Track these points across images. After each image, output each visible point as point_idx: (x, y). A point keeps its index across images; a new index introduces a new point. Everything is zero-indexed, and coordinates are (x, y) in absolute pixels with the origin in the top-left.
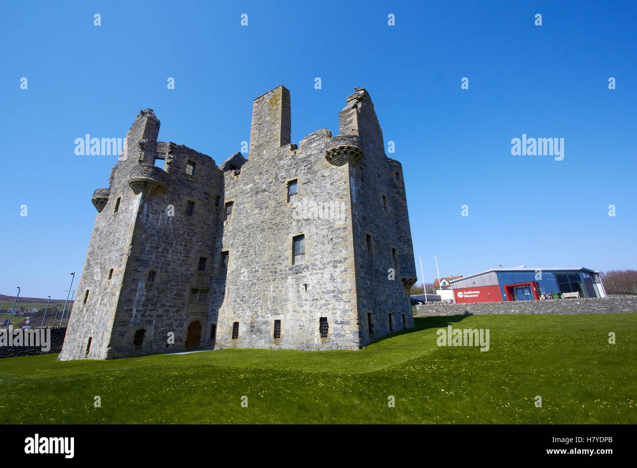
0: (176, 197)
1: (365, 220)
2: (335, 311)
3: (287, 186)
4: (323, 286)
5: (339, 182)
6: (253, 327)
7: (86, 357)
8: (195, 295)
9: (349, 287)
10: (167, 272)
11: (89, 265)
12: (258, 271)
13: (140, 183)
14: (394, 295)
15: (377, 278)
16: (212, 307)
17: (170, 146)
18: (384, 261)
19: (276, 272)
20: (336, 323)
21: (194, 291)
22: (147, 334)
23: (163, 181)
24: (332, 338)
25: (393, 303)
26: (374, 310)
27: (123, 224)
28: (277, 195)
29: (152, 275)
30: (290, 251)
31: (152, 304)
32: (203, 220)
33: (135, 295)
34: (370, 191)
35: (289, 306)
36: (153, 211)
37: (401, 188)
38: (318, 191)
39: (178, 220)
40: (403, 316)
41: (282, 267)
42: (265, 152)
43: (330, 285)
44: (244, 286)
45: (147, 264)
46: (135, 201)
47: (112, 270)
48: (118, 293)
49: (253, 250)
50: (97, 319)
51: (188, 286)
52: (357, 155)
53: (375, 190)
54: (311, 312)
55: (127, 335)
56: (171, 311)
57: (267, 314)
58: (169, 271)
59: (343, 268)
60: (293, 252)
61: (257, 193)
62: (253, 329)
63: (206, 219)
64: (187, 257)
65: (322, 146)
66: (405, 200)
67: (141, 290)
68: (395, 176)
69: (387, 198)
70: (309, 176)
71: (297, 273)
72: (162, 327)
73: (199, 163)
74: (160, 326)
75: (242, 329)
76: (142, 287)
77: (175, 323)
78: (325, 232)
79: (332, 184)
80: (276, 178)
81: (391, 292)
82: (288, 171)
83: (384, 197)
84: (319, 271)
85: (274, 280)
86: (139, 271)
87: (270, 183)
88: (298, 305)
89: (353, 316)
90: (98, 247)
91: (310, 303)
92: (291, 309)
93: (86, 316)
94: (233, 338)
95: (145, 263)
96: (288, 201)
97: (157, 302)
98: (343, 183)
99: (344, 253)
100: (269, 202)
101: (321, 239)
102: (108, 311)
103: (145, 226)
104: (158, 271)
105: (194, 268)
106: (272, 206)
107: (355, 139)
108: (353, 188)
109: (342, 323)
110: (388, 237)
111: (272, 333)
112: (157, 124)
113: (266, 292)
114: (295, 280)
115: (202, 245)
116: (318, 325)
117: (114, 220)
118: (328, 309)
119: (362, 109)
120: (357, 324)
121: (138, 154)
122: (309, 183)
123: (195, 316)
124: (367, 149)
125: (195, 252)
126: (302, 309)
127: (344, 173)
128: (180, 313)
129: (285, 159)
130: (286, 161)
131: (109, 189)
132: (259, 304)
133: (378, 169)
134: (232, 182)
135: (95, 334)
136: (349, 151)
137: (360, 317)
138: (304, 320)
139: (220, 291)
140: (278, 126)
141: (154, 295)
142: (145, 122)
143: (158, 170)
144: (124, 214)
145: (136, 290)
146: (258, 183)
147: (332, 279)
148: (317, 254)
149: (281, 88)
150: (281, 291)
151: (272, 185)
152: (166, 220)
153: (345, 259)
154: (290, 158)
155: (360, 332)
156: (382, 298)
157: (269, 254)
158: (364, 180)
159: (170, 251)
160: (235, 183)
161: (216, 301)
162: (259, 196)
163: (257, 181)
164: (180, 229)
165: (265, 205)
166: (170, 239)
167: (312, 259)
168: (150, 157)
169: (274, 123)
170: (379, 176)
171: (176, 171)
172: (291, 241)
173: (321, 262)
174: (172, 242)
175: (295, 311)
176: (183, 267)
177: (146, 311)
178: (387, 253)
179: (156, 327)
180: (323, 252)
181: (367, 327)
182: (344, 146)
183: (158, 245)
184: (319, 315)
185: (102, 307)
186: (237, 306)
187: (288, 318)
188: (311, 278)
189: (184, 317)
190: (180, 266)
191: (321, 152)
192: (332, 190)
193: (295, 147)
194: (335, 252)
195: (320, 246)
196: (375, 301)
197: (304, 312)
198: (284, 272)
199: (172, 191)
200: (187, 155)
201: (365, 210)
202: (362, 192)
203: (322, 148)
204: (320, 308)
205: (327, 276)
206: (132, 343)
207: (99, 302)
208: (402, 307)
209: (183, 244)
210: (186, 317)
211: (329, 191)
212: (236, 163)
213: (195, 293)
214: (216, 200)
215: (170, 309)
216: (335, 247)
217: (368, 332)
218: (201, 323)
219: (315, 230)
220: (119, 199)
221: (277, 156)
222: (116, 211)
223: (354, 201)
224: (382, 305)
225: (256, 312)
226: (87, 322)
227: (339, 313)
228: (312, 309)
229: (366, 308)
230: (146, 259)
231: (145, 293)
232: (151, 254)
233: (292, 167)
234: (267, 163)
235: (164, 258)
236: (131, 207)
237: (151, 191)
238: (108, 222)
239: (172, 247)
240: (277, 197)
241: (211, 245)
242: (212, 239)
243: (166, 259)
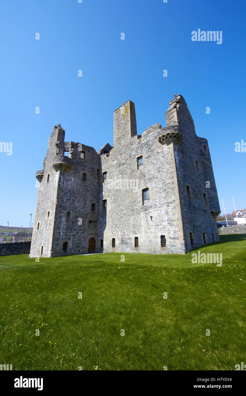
0: (77, 171)
1: (185, 177)
2: (170, 232)
3: (137, 160)
4: (162, 217)
5: (167, 155)
6: (123, 241)
7: (41, 256)
8: (91, 224)
9: (177, 218)
10: (76, 212)
11: (38, 210)
12: (124, 210)
13: (58, 166)
14: (206, 222)
15: (195, 212)
16: (100, 230)
17: (71, 144)
18: (198, 201)
19: (134, 210)
20: (171, 238)
21: (90, 222)
22: (69, 244)
23: (69, 163)
24: (169, 247)
25: (205, 226)
26: (193, 231)
27: (52, 188)
28: (131, 166)
29: (68, 214)
30: (141, 198)
31: (70, 229)
32: (92, 183)
33: (61, 225)
34: (188, 159)
35: (142, 229)
36: (66, 180)
37: (208, 156)
38: (155, 162)
39: (79, 184)
40: (212, 234)
41: (137, 207)
42: (122, 141)
43: (166, 216)
44: (116, 218)
46: (56, 176)
47: (49, 212)
48: (53, 224)
49: (120, 199)
50: (44, 237)
51: (87, 219)
52: (178, 138)
53: (191, 158)
54: (155, 232)
55: (59, 245)
56: (79, 233)
57: (130, 234)
59: (173, 207)
60: (143, 198)
61: (120, 165)
62: (123, 242)
64: (85, 204)
65: (156, 134)
66: (211, 163)
67: (64, 222)
68: (203, 148)
69: (198, 162)
70: (149, 153)
71: (146, 210)
72: (76, 241)
73: (87, 151)
74: (75, 240)
75: (117, 242)
76: (64, 220)
77: (82, 239)
78: (161, 186)
79: (163, 157)
80: (130, 156)
81: (204, 220)
82: (136, 151)
83: (197, 162)
84: (158, 209)
85: (133, 215)
86: (62, 212)
87: (127, 159)
88: (147, 228)
89: (181, 234)
90: (41, 201)
91: (154, 227)
92: (144, 231)
93: (39, 235)
94: (113, 247)
95: (64, 208)
96: (138, 169)
97: (72, 228)
98: (170, 156)
99: (173, 198)
100: (127, 170)
101: (159, 190)
102: (49, 233)
103: (63, 188)
104: (71, 212)
105: (89, 210)
106: (129, 172)
107: (176, 128)
108: (177, 158)
109: (174, 238)
110: (200, 187)
111: (134, 244)
112: (63, 133)
113: (129, 222)
114: (145, 214)
115: (92, 197)
116: (160, 240)
117: (47, 186)
118: (165, 230)
119: (180, 108)
120: (183, 239)
121: (55, 150)
122: (149, 158)
123: (91, 235)
124: (184, 133)
125: (89, 201)
126: (150, 231)
127: (170, 149)
128: (84, 233)
129: (134, 144)
130: (135, 146)
131: (43, 170)
132: (125, 228)
133: (192, 145)
134: (105, 160)
135: (44, 245)
136: (173, 136)
137: (185, 235)
138: (151, 237)
139: (104, 222)
140: (129, 125)
141: (70, 224)
142: (58, 132)
143: (66, 158)
144: (52, 182)
145: (61, 222)
146: (120, 160)
147: (167, 213)
148: (157, 199)
149: (129, 102)
150: (137, 221)
151: (128, 160)
152: (73, 184)
153: (174, 201)
154: (137, 143)
155: (185, 244)
156: (198, 224)
157: (129, 200)
158: (183, 152)
159: (76, 201)
160: (107, 161)
161: (102, 227)
162: (121, 167)
163: (120, 159)
164: (80, 189)
165: (125, 172)
166: (76, 195)
167: (154, 202)
168: (62, 151)
169: (127, 124)
170: (193, 149)
171: (75, 157)
172: (141, 192)
173: (159, 203)
175: (146, 232)
176: (83, 209)
177: (67, 232)
178: (200, 196)
179: (73, 241)
180: (160, 198)
181: (189, 241)
182: (170, 132)
183: (70, 198)
184: (160, 234)
185: (46, 231)
186: (113, 230)
187: (142, 236)
188: (154, 213)
189: (86, 236)
191: (156, 138)
192: (163, 160)
193: (139, 137)
194: (167, 197)
195: (158, 194)
196: (194, 225)
197: (151, 232)
198: (138, 210)
199: (74, 168)
201: (185, 171)
202: (182, 160)
203: (156, 135)
204: (161, 230)
205: (163, 212)
206: (62, 249)
207: (45, 229)
208: (212, 229)
209: (82, 197)
210: (87, 236)
211: (162, 161)
212: (107, 150)
213: (90, 223)
214: (97, 171)
215: (79, 232)
216: (167, 194)
217: (191, 244)
218: (95, 239)
219: (154, 185)
220: (49, 175)
221: (130, 143)
222: (48, 181)
223: (178, 166)
224: (199, 228)
225: (124, 233)
226: (40, 238)
227: (172, 233)
228: (156, 230)
229: (188, 230)
230: (65, 206)
231: (66, 224)
232: (67, 203)
233: (139, 149)
234: (124, 148)
235: (74, 205)
236: (55, 179)
237: (64, 169)
238: (44, 187)
239: (77, 199)
240: (131, 167)
241: (97, 197)
242: (97, 193)
243: (75, 205)
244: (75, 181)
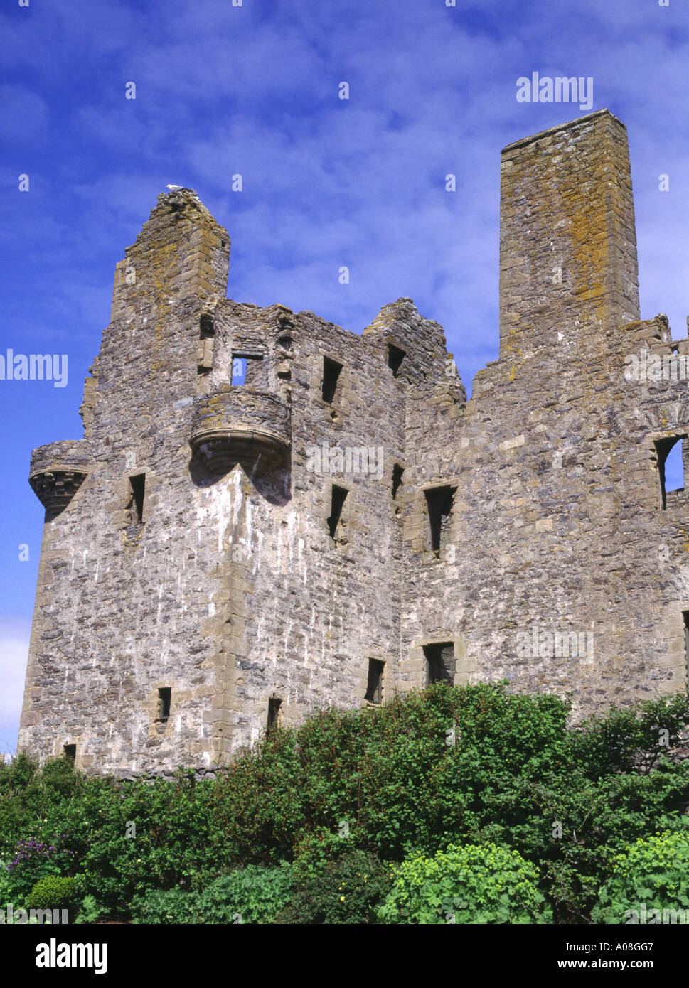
0: (310, 477)
3: (652, 454)
10: (305, 702)
11: (49, 671)
13: (235, 443)
28: (618, 480)
29: (275, 708)
32: (368, 543)
39: (316, 550)
42: (560, 336)
45: (263, 678)
47: (165, 694)
58: (308, 700)
61: (544, 467)
63: (375, 541)
64: (342, 658)
80: (611, 422)
82: (651, 406)
86: (249, 698)
87: (592, 440)
90: (81, 621)
95: (259, 676)
103: (252, 567)
104: (286, 697)
106: (604, 512)
115: (371, 622)
117: (133, 545)
125: (357, 642)
142: (196, 240)
144: (173, 527)
146: (544, 435)
151: (597, 444)
152: (291, 548)
159: (307, 639)
160: (456, 429)
162: (553, 478)
163: (541, 428)
164: (322, 573)
166: (304, 606)
169: (588, 242)
171: (301, 396)
174: (306, 612)
176: (335, 688)
183: (282, 622)
190: (327, 686)
199: (296, 458)
200: (320, 343)
209: (331, 618)
214: (393, 479)
222: (136, 515)
230: (260, 663)
233: (665, 396)
234: (571, 374)
235: (295, 663)
236: (201, 513)
237: (259, 467)
238: (104, 545)
239: (308, 630)
240: (620, 487)
241: (390, 623)
242: (392, 604)
243: (299, 664)
244: (300, 534)
